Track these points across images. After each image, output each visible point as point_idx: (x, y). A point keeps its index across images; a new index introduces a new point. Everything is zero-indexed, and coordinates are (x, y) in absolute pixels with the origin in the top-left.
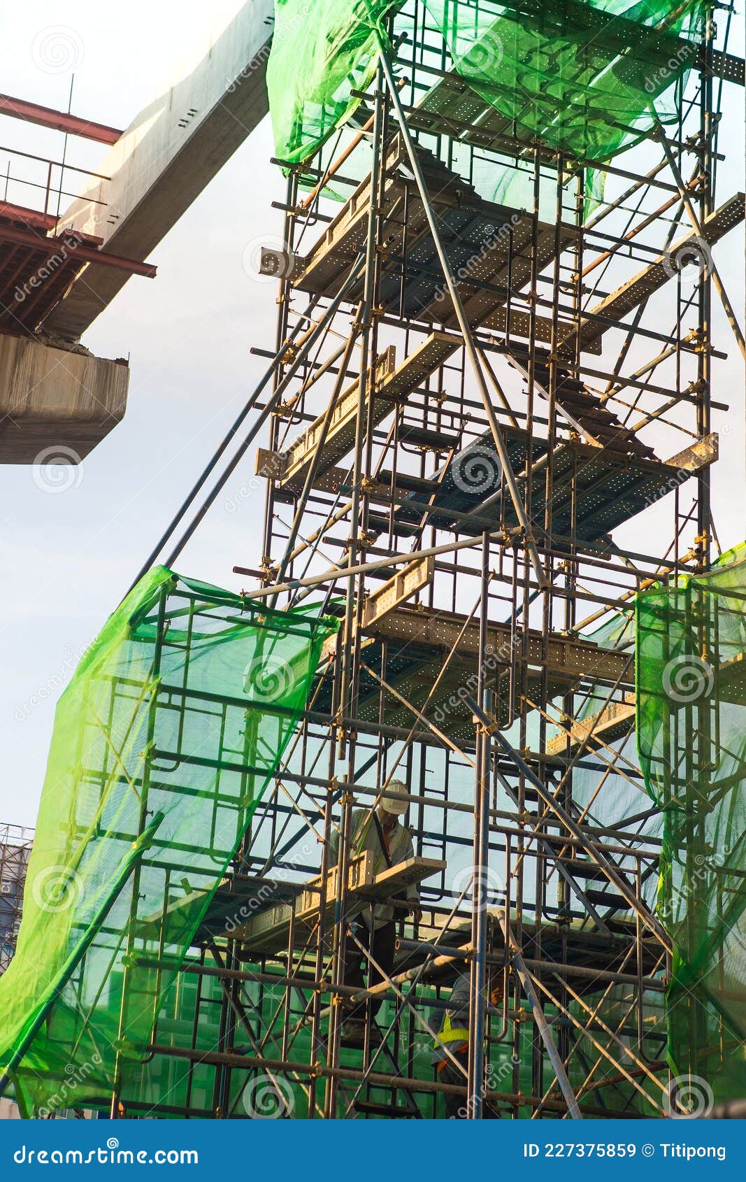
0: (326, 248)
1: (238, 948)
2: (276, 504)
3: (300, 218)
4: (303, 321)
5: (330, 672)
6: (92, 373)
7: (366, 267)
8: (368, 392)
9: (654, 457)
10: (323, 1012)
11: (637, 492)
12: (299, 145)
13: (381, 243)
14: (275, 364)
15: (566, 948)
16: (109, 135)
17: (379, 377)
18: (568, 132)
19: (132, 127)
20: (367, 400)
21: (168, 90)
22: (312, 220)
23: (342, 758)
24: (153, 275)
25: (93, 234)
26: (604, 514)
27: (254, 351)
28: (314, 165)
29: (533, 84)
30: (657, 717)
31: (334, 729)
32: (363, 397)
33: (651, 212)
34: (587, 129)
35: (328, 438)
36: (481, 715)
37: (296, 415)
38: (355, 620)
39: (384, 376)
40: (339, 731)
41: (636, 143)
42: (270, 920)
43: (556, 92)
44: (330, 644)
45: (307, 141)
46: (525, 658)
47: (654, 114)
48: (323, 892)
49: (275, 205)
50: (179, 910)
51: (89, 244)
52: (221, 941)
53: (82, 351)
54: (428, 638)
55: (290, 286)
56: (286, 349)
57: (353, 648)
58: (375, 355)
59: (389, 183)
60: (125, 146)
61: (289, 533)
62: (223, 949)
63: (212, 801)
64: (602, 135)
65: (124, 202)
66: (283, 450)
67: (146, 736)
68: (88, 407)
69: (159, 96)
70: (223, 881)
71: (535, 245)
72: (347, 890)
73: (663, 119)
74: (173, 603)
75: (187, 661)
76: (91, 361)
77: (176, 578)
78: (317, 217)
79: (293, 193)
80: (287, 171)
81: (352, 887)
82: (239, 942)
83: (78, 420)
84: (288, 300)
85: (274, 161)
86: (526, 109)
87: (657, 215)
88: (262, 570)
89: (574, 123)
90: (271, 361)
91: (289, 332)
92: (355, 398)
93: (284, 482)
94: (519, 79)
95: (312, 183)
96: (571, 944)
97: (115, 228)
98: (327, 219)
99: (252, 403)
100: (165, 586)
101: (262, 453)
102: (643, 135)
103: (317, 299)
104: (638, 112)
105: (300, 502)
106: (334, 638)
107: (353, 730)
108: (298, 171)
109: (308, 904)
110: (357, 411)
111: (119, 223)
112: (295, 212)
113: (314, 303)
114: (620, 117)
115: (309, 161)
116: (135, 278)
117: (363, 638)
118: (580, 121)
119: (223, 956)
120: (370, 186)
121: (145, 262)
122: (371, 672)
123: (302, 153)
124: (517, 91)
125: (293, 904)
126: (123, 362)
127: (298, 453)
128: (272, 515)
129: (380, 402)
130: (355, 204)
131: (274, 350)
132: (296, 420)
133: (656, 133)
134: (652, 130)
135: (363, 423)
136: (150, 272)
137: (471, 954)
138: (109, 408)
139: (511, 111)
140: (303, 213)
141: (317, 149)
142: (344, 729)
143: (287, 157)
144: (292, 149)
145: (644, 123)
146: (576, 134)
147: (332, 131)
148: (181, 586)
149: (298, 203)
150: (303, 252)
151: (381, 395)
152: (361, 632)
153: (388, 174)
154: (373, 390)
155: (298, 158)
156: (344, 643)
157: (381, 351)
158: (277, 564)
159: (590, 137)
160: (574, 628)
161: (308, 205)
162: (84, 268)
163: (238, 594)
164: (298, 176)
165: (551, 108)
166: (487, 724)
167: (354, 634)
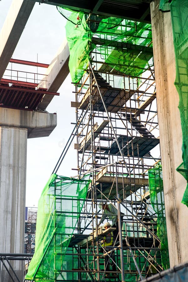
0: (84, 101)
1: (80, 247)
2: (79, 154)
3: (78, 94)
4: (81, 116)
5: (90, 190)
6: (49, 117)
7: (90, 106)
8: (93, 132)
9: (154, 137)
10: (96, 260)
11: (153, 144)
12: (77, 79)
13: (93, 101)
14: (76, 126)
15: (144, 241)
16: (46, 66)
17: (95, 129)
18: (130, 71)
19: (51, 64)
20: (93, 134)
21: (57, 56)
22: (81, 94)
23: (95, 208)
24: (59, 95)
25: (45, 88)
26: (147, 148)
27: (72, 123)
28: (80, 83)
29: (122, 63)
30: (155, 195)
31: (92, 202)
32: (92, 133)
33: (151, 84)
34: (134, 70)
35: (86, 142)
36: (118, 200)
37: (81, 135)
38: (95, 179)
39: (96, 129)
40: (93, 202)
41: (145, 71)
42: (85, 241)
43: (127, 63)
44: (90, 185)
45: (79, 78)
46: (131, 183)
47: (148, 65)
48: (93, 236)
49: (73, 92)
50: (64, 242)
51: (44, 90)
52: (77, 246)
53: (46, 112)
54: (110, 181)
55: (78, 109)
56: (78, 122)
57: (95, 186)
58: (94, 124)
59: (93, 88)
60: (50, 68)
61: (81, 160)
62: (77, 247)
63: (72, 217)
64: (137, 71)
65: (51, 80)
66: (79, 143)
67: (54, 208)
68: (49, 124)
69: (56, 57)
70: (73, 236)
71: (125, 97)
72: (98, 235)
73: (150, 66)
74: (57, 181)
75: (61, 192)
76: (49, 114)
77: (57, 176)
78: (82, 93)
79: (76, 89)
80: (75, 85)
81: (99, 234)
82: (80, 246)
83: (47, 127)
84: (77, 112)
85: (72, 83)
86: (121, 68)
87: (152, 85)
88: (77, 169)
89: (131, 70)
90: (75, 125)
91: (78, 118)
92: (90, 134)
93: (80, 150)
94: (119, 62)
95: (80, 86)
96: (145, 240)
97: (50, 86)
98: (84, 94)
99: (72, 134)
100: (55, 178)
101: (75, 145)
102: (146, 70)
103: (84, 111)
104: (145, 65)
105: (83, 153)
106: (91, 183)
107: (96, 202)
108: (77, 84)
109: (90, 238)
110: (91, 136)
111: (50, 85)
112: (77, 93)
113: (83, 111)
114: (141, 67)
115: (79, 82)
116: (55, 96)
117: (97, 183)
118: (132, 69)
119: (77, 248)
120: (90, 89)
121: (57, 92)
122: (98, 190)
123: (77, 81)
124: (118, 65)
125: (87, 239)
126: (55, 114)
127: (82, 144)
128: (78, 157)
129: (96, 134)
130: (88, 92)
131: (76, 123)
132: (81, 136)
133: (149, 69)
134: (148, 68)
135: (92, 139)
136: (58, 94)
137: (120, 247)
138: (54, 124)
139: (117, 69)
140: (79, 93)
141: (81, 79)
142: (94, 202)
143: (74, 82)
144: (76, 80)
145: (146, 67)
146: (132, 72)
147: (82, 76)
148: (58, 177)
149: (78, 91)
150: (80, 101)
151: (96, 132)
152: (96, 182)
153: (93, 86)
154: (94, 132)
155: (77, 82)
156: (93, 184)
157: (95, 123)
158: (80, 167)
159: (135, 72)
160: (144, 172)
161: (80, 91)
162: (44, 95)
163: (70, 177)
164: (77, 86)
165: (126, 67)
166: (119, 201)
167: (95, 182)
